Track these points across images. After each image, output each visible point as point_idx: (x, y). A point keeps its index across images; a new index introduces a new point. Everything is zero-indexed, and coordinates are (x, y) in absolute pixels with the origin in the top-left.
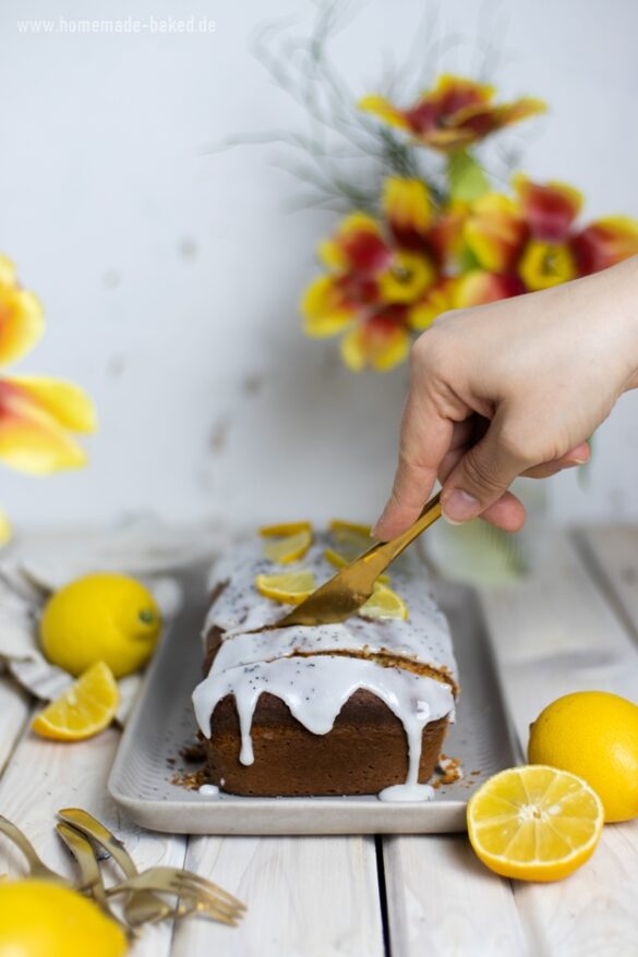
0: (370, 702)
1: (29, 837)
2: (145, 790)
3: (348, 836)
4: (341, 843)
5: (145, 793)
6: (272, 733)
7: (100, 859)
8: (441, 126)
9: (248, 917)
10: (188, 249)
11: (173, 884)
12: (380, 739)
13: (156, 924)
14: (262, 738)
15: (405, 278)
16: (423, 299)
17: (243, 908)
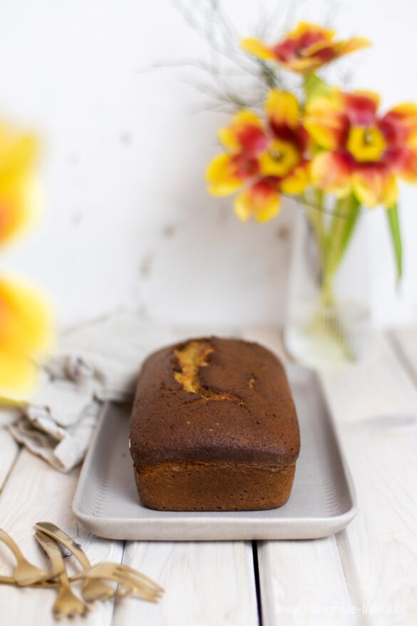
0: (245, 447)
1: (17, 540)
2: (97, 510)
3: (233, 541)
4: (229, 547)
5: (97, 512)
6: (178, 467)
7: (65, 556)
8: (299, 56)
9: (165, 596)
10: (126, 139)
11: (115, 574)
12: (251, 472)
13: (103, 602)
14: (172, 471)
15: (279, 159)
16: (291, 173)
17: (162, 590)
